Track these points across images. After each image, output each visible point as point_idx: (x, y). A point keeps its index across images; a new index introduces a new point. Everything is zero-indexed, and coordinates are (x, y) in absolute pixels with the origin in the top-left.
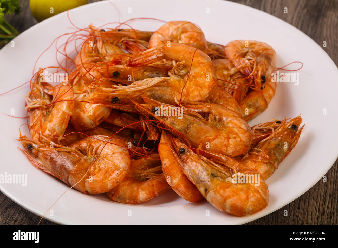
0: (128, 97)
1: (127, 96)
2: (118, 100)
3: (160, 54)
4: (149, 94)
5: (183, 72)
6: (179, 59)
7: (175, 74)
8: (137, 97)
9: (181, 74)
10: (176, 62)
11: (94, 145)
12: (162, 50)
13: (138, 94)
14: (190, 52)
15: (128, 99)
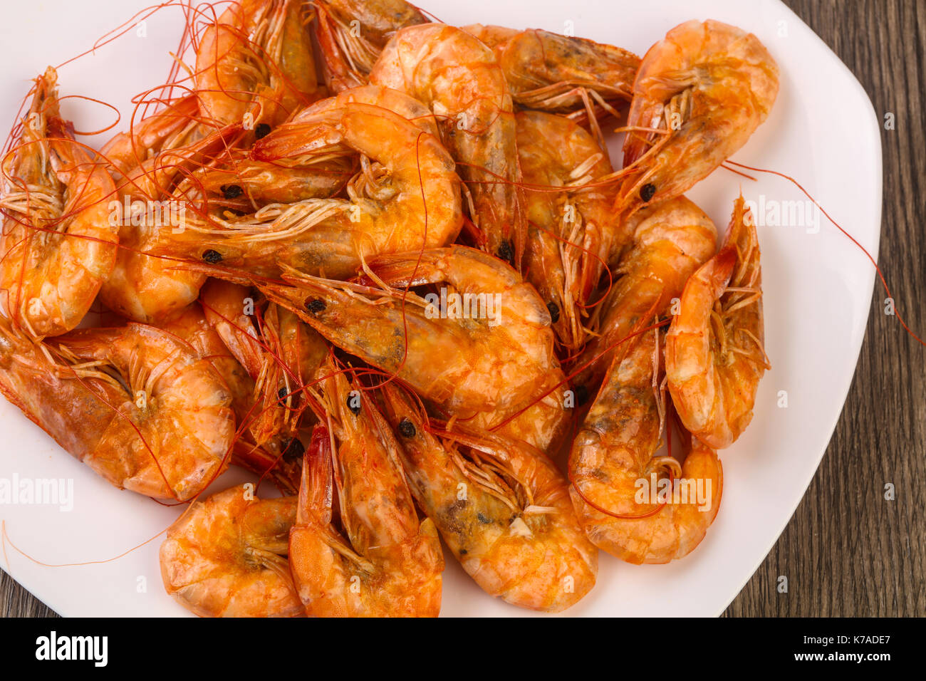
0: (245, 256)
1: (243, 252)
2: (221, 260)
3: (333, 139)
4: (297, 250)
5: (386, 192)
6: (380, 156)
7: (366, 196)
8: (267, 256)
9: (379, 197)
10: (372, 161)
11: (149, 365)
12: (339, 127)
13: (270, 249)
14: (409, 143)
15: (245, 259)
